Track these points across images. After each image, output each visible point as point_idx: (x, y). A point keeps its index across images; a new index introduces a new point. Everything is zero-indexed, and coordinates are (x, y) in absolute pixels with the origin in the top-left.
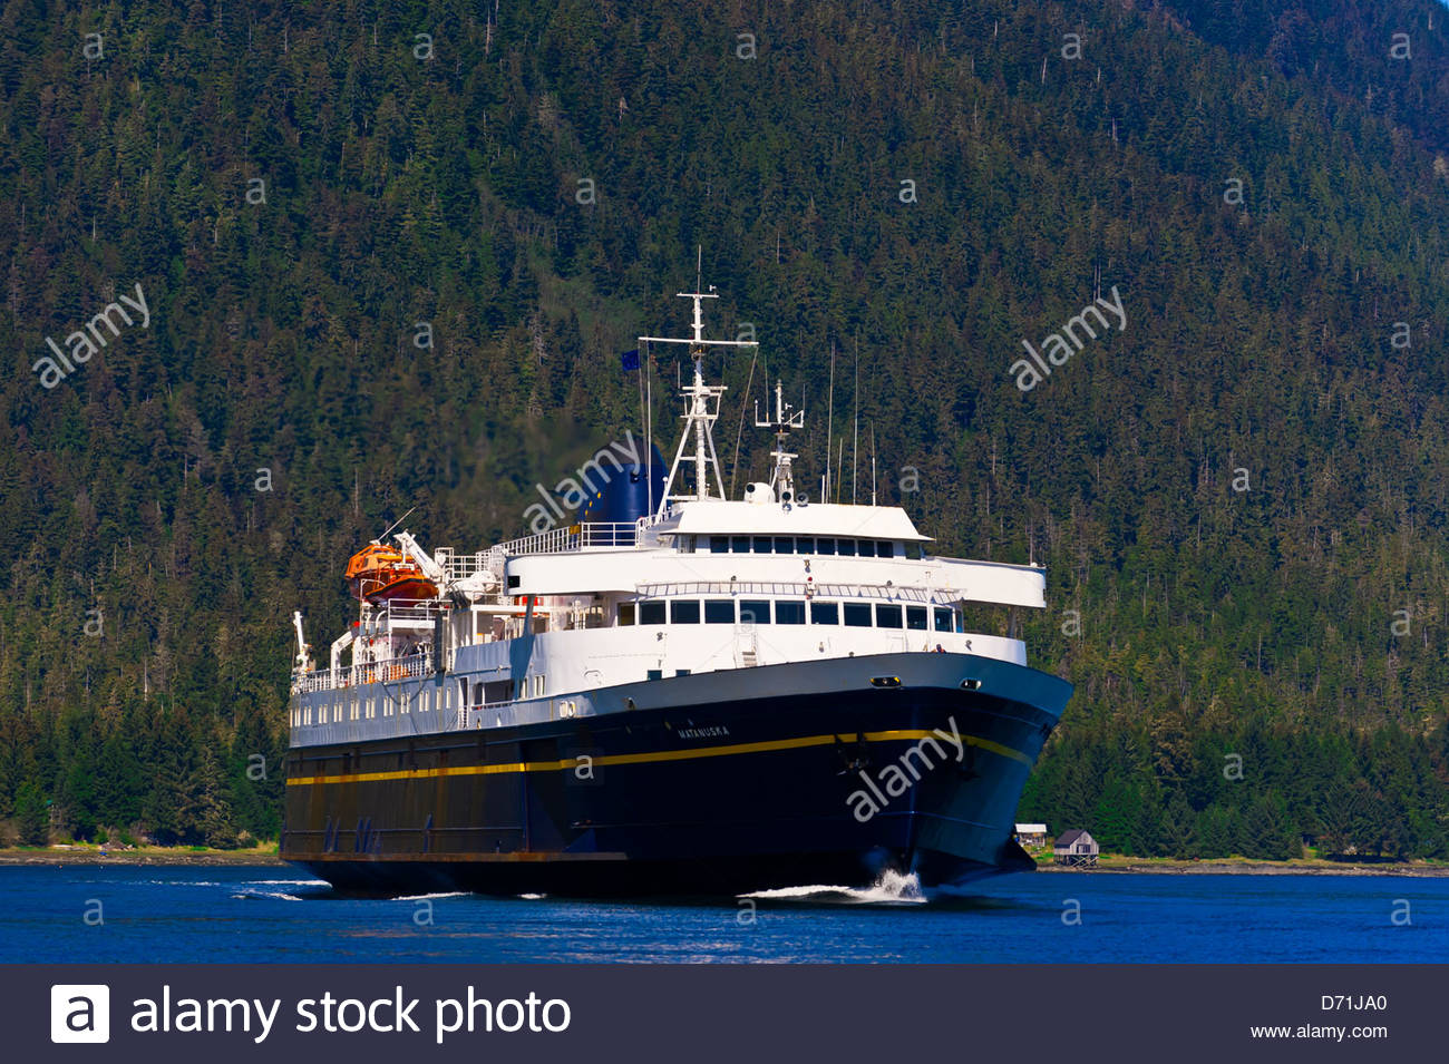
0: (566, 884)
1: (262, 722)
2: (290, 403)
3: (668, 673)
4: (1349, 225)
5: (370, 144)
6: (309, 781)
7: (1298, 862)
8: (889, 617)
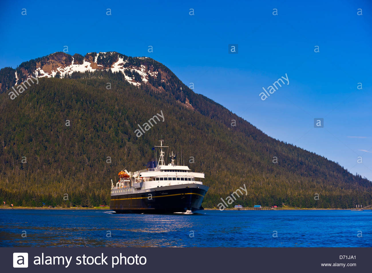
0: (147, 212)
1: (94, 193)
2: (97, 156)
3: (160, 186)
4: (219, 136)
5: (107, 127)
6: (114, 200)
7: (213, 209)
8: (186, 179)
